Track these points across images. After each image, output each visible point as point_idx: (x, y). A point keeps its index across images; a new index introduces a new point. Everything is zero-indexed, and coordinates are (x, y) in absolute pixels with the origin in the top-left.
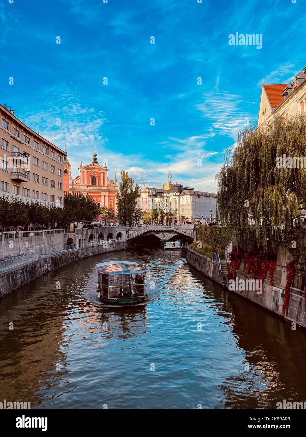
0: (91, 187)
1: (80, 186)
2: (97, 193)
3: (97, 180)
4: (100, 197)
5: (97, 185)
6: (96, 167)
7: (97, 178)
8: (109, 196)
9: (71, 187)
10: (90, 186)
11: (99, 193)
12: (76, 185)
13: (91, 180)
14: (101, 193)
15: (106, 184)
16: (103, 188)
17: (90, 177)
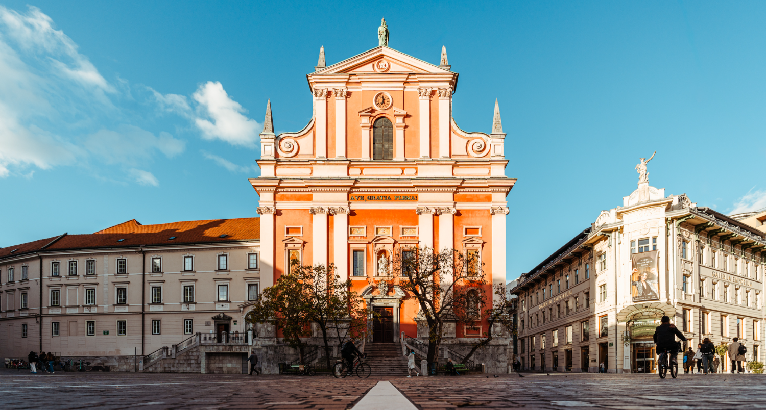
0: (365, 171)
1: (311, 163)
2: (398, 199)
3: (398, 135)
4: (412, 217)
5: (398, 155)
6: (394, 68)
7: (399, 120)
8: (458, 213)
9: (267, 171)
10: (362, 165)
11: (405, 199)
12: (291, 164)
13: (366, 136)
14: (415, 199)
15: (443, 151)
16: (425, 172)
17: (365, 120)
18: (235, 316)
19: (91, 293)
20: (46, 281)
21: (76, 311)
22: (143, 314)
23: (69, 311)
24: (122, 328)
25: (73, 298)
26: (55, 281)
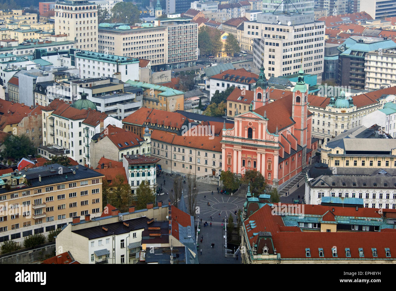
0: (246, 141)
1: (234, 138)
2: (253, 149)
3: (254, 133)
4: (256, 154)
5: (254, 138)
6: (253, 116)
7: (254, 129)
8: (266, 154)
9: (224, 139)
10: (245, 139)
11: (255, 149)
12: (229, 138)
13: (246, 132)
14: (257, 150)
15: (264, 139)
16: (260, 143)
17: (246, 129)
18: (217, 170)
19: (183, 157)
20: (173, 152)
21: (180, 161)
22: (196, 165)
23: (178, 161)
24: (191, 167)
25: (179, 157)
26: (175, 152)
